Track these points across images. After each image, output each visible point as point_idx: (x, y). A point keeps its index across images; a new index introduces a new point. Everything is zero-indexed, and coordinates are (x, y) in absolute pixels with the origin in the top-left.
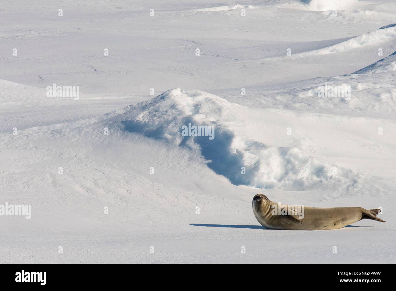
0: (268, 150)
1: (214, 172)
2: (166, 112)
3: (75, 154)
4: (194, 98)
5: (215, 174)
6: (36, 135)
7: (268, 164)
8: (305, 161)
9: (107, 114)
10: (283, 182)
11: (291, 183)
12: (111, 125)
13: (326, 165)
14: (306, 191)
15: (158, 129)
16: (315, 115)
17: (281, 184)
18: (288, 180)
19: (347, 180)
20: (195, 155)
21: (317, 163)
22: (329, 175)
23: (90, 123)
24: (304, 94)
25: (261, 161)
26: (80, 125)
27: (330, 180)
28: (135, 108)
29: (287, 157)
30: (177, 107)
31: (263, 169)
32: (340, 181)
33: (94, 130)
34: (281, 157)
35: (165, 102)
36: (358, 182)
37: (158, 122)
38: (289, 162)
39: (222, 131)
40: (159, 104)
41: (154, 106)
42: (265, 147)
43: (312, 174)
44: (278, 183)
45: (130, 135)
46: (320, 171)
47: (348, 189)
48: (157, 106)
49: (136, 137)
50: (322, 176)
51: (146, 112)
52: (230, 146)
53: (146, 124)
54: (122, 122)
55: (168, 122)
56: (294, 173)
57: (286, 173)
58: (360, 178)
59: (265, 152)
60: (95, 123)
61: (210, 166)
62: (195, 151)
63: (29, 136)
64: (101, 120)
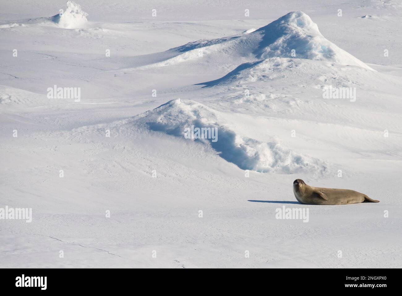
0: (261, 145)
1: (226, 161)
2: (177, 116)
3: (123, 147)
4: (191, 105)
5: (227, 162)
6: (87, 132)
7: (264, 155)
8: (287, 153)
9: (133, 117)
10: (275, 168)
11: (281, 168)
12: (139, 126)
13: (301, 155)
14: (293, 174)
15: (176, 129)
16: (265, 118)
17: (274, 169)
18: (278, 166)
19: (318, 166)
20: (209, 148)
21: (295, 154)
22: (305, 162)
23: (122, 123)
24: (238, 101)
25: (259, 153)
26: (115, 125)
27: (307, 167)
28: (152, 113)
29: (274, 149)
30: (185, 113)
31: (262, 159)
32: (314, 167)
33: (127, 129)
34: (270, 150)
35: (174, 109)
36: (326, 167)
37: (175, 124)
38: (276, 153)
39: (225, 131)
40: (170, 110)
41: (166, 111)
42: (258, 143)
43: (293, 162)
44: (272, 168)
45: (155, 132)
46: (298, 160)
47: (322, 173)
48: (169, 112)
49: (161, 134)
50: (300, 164)
51: (162, 116)
52: (234, 142)
53: (166, 125)
54: (147, 123)
55: (183, 124)
56: (282, 162)
57: (276, 162)
58: (326, 165)
59: (259, 146)
60: (126, 124)
61: (221, 156)
62: (208, 145)
63: (83, 133)
64: (129, 121)
